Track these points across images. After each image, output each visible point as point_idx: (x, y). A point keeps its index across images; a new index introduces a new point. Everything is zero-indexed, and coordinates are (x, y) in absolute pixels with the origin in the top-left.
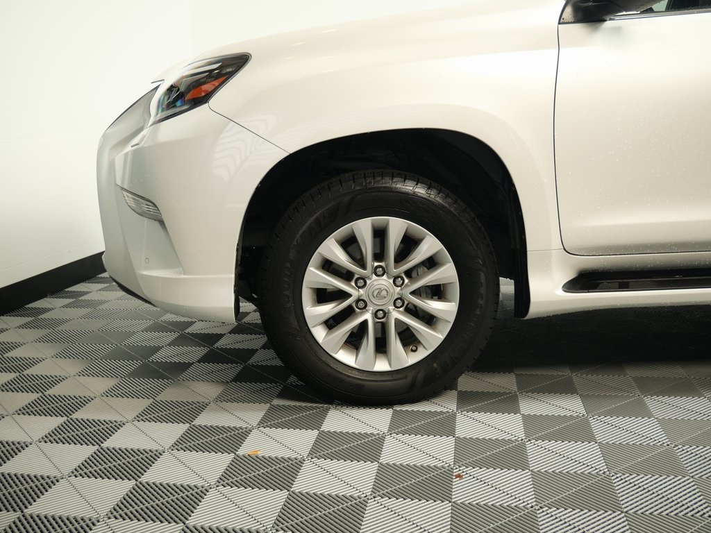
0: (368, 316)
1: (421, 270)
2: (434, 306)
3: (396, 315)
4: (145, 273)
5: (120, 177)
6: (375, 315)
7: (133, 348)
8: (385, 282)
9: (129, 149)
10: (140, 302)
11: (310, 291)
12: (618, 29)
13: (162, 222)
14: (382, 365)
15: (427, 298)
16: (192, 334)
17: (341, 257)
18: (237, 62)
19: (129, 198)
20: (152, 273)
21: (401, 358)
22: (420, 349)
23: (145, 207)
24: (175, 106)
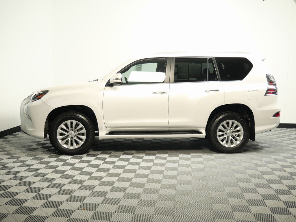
0: (69, 138)
1: (80, 130)
2: (82, 137)
3: (75, 138)
4: (28, 129)
5: (25, 111)
6: (71, 138)
7: (27, 146)
8: (73, 132)
9: (26, 106)
10: (27, 135)
11: (59, 134)
12: (116, 88)
13: (31, 120)
14: (72, 148)
15: (81, 135)
16: (41, 143)
17: (64, 127)
18: (47, 92)
19: (26, 116)
20: (29, 129)
21: (75, 146)
22: (79, 145)
23: (29, 117)
24: (35, 99)
